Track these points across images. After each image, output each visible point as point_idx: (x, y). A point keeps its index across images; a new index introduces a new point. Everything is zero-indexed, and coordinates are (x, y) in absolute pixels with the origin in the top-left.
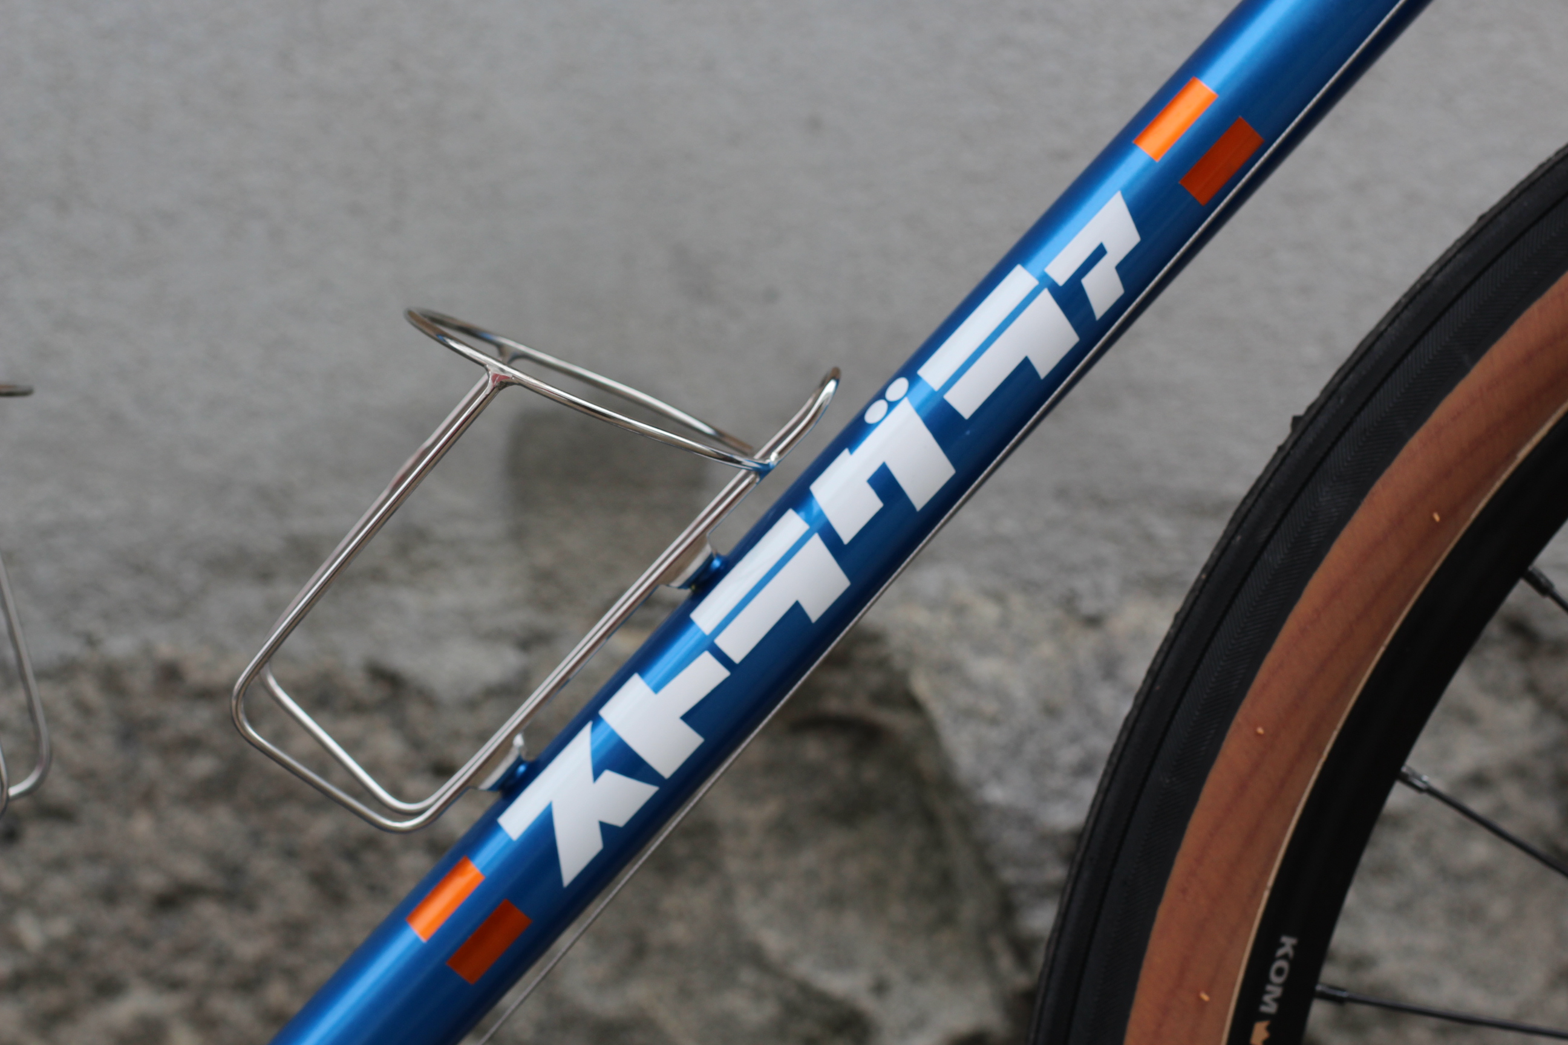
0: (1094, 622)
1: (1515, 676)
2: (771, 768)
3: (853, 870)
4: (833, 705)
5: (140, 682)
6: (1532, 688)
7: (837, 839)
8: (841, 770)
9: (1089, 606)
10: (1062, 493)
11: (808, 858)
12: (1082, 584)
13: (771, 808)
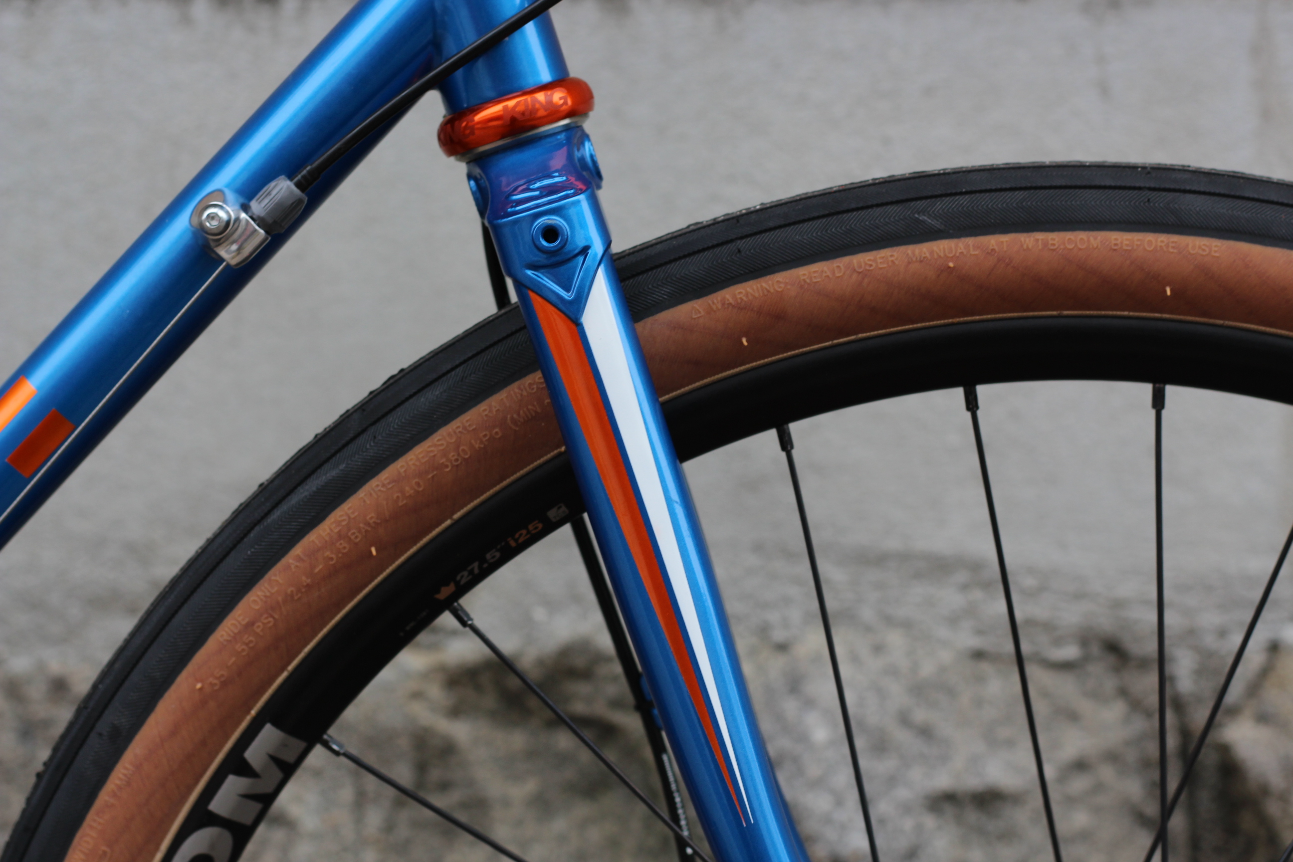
0: (782, 648)
1: (1110, 683)
2: (531, 754)
3: (595, 835)
4: (579, 708)
5: (37, 692)
6: (1123, 692)
7: (582, 809)
8: (585, 756)
9: (779, 635)
10: (758, 548)
11: (560, 824)
12: (773, 617)
13: (530, 786)
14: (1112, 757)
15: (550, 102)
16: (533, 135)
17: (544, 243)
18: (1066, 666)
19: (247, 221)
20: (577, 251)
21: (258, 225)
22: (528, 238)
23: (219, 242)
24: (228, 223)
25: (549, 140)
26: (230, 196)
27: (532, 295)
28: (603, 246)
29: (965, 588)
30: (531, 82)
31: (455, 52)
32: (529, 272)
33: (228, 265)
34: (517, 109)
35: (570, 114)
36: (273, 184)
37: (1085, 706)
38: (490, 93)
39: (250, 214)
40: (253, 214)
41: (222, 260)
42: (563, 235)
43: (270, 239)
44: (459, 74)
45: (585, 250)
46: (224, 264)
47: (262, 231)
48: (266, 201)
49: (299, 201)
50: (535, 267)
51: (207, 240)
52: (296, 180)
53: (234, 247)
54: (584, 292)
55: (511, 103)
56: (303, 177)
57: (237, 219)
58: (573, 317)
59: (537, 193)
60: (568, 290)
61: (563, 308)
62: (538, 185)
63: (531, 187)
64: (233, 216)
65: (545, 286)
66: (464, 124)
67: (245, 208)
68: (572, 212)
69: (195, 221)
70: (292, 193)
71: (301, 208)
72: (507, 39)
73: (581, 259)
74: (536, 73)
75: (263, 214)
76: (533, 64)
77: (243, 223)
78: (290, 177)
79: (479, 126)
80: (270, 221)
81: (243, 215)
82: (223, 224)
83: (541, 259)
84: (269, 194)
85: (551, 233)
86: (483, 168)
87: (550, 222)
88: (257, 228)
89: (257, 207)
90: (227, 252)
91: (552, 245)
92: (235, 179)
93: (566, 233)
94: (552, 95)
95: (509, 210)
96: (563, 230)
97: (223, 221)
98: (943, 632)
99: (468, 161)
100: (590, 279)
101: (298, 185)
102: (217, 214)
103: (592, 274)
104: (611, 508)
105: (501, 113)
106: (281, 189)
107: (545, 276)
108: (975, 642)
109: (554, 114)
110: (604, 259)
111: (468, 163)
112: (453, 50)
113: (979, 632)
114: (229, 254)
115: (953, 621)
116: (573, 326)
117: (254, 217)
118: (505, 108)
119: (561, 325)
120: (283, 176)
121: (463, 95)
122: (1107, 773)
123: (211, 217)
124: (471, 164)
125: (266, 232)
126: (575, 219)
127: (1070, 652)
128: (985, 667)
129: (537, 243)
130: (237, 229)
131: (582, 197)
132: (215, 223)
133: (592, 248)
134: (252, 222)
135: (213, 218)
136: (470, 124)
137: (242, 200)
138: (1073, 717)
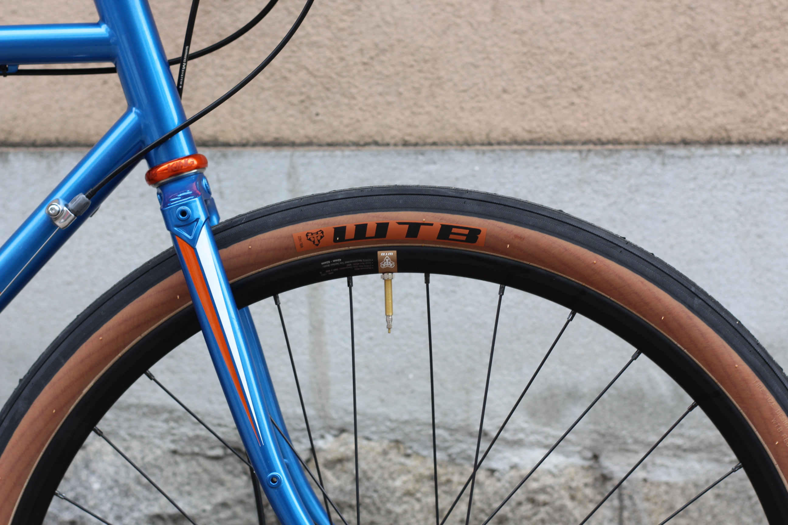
14: (241, 502)
15: (186, 163)
16: (181, 176)
17: (181, 217)
18: (217, 458)
19: (67, 211)
20: (194, 220)
21: (72, 213)
22: (175, 216)
23: (56, 219)
24: (59, 212)
25: (187, 178)
26: (62, 202)
27: (177, 237)
28: (205, 217)
29: (166, 421)
30: (181, 155)
31: (151, 143)
32: (176, 229)
33: (60, 228)
34: (173, 166)
35: (197, 168)
36: (77, 196)
37: (227, 478)
38: (164, 159)
39: (68, 208)
40: (69, 208)
41: (57, 226)
42: (188, 214)
43: (76, 218)
44: (152, 151)
45: (197, 220)
46: (58, 228)
47: (73, 215)
48: (74, 203)
49: (87, 203)
50: (178, 226)
51: (51, 219)
52: (86, 194)
53: (62, 220)
54: (197, 236)
55: (171, 164)
56: (89, 193)
57: (63, 210)
58: (192, 246)
59: (180, 198)
60: (190, 235)
61: (189, 242)
62: (181, 195)
63: (178, 196)
64: (61, 209)
65: (182, 234)
66: (154, 172)
67: (66, 206)
68: (193, 205)
69: (47, 212)
70: (84, 199)
71: (88, 206)
72: (170, 139)
73: (196, 223)
74: (183, 152)
75: (73, 208)
76: (182, 148)
77: (65, 212)
78: (84, 194)
79: (160, 172)
80: (76, 211)
81: (65, 209)
82: (57, 212)
83: (181, 223)
84: (76, 200)
85: (184, 213)
86: (162, 189)
87: (183, 209)
88: (71, 213)
89: (71, 205)
90: (60, 222)
91: (184, 218)
92: (63, 195)
93: (189, 213)
94: (188, 160)
95: (168, 204)
96: (188, 212)
97: (57, 210)
98: (157, 441)
99: (157, 187)
100: (199, 231)
101: (87, 197)
102: (54, 208)
103: (200, 229)
104: (207, 320)
105: (167, 168)
106: (80, 198)
107: (182, 230)
108: (173, 447)
109: (190, 168)
110: (206, 223)
111: (157, 188)
112: (150, 142)
113: (173, 441)
114: (61, 223)
115: (162, 436)
116: (192, 249)
117: (70, 209)
118: (169, 166)
119: (189, 250)
120: (81, 193)
121: (154, 161)
122: (239, 509)
123: (52, 209)
124: (158, 188)
125: (75, 215)
126: (194, 208)
127: (218, 452)
128: (178, 458)
129: (178, 217)
130: (62, 214)
131: (197, 199)
132: (54, 211)
133: (200, 219)
134: (69, 211)
135: (53, 210)
136: (156, 172)
137: (66, 203)
138: (221, 483)
